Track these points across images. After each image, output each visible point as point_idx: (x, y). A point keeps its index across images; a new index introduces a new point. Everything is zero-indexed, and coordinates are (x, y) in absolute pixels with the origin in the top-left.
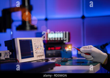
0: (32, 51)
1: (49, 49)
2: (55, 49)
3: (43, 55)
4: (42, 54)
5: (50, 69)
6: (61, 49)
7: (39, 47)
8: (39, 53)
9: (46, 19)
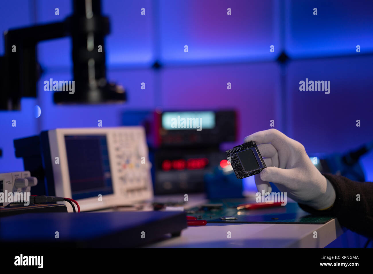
0: (107, 175)
1: (167, 165)
2: (186, 168)
3: (145, 189)
4: (142, 184)
5: (169, 235)
6: (207, 166)
7: (133, 160)
8: (132, 181)
9: (157, 66)
